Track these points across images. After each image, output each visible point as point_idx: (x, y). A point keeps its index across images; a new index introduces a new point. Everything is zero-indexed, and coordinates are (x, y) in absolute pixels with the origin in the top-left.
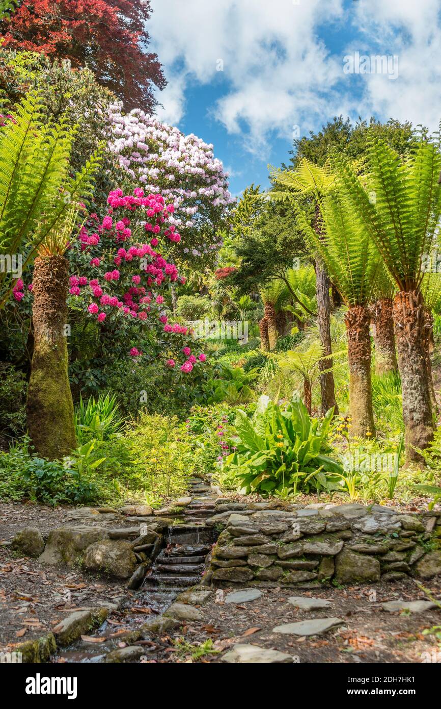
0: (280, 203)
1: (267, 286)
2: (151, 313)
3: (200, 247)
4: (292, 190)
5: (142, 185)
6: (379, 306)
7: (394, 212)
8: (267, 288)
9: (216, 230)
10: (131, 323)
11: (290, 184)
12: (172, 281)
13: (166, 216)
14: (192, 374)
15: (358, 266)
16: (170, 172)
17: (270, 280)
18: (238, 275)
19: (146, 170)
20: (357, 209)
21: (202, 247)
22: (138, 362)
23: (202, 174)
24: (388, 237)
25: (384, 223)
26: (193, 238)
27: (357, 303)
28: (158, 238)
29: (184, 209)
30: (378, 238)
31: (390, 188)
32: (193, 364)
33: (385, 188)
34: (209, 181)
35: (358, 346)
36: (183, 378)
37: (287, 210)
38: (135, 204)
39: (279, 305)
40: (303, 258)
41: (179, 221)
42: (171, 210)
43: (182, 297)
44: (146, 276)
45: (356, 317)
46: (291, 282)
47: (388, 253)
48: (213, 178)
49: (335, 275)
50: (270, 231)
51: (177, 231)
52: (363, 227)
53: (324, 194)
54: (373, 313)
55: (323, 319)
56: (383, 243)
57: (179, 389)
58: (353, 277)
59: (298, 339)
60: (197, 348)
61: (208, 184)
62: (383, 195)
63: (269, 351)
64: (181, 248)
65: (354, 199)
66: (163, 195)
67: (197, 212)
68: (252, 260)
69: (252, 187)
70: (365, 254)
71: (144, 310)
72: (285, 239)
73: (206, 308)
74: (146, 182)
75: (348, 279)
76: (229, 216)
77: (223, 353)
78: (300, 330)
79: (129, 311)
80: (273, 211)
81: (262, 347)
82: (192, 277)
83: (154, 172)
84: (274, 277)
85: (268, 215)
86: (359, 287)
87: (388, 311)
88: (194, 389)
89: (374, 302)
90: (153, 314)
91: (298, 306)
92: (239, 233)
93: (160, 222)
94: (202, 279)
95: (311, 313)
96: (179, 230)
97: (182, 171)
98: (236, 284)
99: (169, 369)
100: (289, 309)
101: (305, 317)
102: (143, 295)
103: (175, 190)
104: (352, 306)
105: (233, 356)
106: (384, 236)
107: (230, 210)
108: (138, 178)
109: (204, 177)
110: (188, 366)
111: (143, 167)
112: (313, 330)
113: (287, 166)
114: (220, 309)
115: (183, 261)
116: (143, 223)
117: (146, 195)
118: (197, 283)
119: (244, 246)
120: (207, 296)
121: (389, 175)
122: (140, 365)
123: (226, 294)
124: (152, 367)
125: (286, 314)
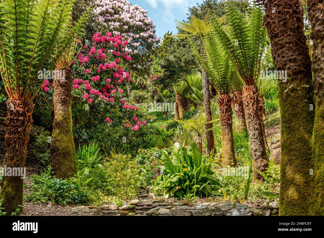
0: (183, 40)
1: (177, 84)
2: (117, 99)
3: (141, 64)
4: (188, 33)
5: (111, 31)
6: (235, 95)
7: (241, 44)
8: (177, 85)
9: (150, 55)
10: (106, 104)
11: (187, 30)
12: (127, 81)
13: (123, 47)
14: (139, 131)
15: (223, 73)
16: (125, 24)
17: (178, 81)
18: (162, 79)
19: (113, 23)
20: (222, 42)
21: (143, 64)
22: (110, 125)
23: (142, 26)
24: (239, 57)
25: (236, 50)
26: (138, 59)
27: (224, 92)
28: (119, 58)
29: (133, 44)
30: (233, 57)
31: (238, 31)
32: (139, 126)
33: (235, 31)
34: (145, 29)
35: (225, 116)
36: (134, 134)
37: (186, 44)
38: (107, 41)
39: (184, 95)
40: (195, 69)
41: (131, 50)
42: (126, 44)
43: (133, 91)
44: (114, 79)
45: (223, 100)
46: (190, 82)
47: (239, 65)
48: (148, 27)
49: (212, 77)
50: (178, 55)
51: (129, 55)
52: (225, 52)
53: (205, 34)
54: (233, 98)
55: (207, 101)
56: (236, 60)
57: (132, 140)
58: (221, 78)
59: (194, 113)
60: (141, 118)
61: (145, 31)
62: (234, 35)
63: (179, 119)
64: (132, 64)
65: (220, 37)
66: (122, 36)
67: (140, 45)
68: (169, 70)
69: (168, 33)
70: (227, 66)
71: (113, 97)
72: (186, 59)
73: (146, 96)
74: (113, 30)
75: (219, 80)
76: (156, 48)
77: (155, 121)
78: (195, 108)
79: (105, 97)
80: (179, 45)
81: (176, 117)
82: (138, 80)
83: (117, 24)
84: (180, 80)
85: (177, 47)
86: (224, 84)
87: (240, 97)
88: (140, 140)
89: (233, 92)
90: (118, 99)
91: (194, 95)
92: (162, 57)
93: (120, 50)
94: (143, 82)
95: (201, 99)
96: (130, 55)
97: (132, 24)
98: (161, 83)
99: (127, 129)
100: (189, 97)
101: (198, 101)
102: (112, 89)
103: (128, 34)
104: (222, 94)
105: (160, 122)
106: (237, 56)
107: (157, 44)
108: (109, 28)
109: (143, 27)
110: (136, 127)
111: (112, 22)
112: (202, 108)
113: (186, 21)
114: (153, 97)
115: (133, 72)
116: (112, 51)
117: (113, 36)
118: (140, 83)
119: (165, 63)
120: (146, 90)
121: (237, 24)
122: (111, 127)
123: (156, 89)
124: (117, 128)
125: (188, 99)
